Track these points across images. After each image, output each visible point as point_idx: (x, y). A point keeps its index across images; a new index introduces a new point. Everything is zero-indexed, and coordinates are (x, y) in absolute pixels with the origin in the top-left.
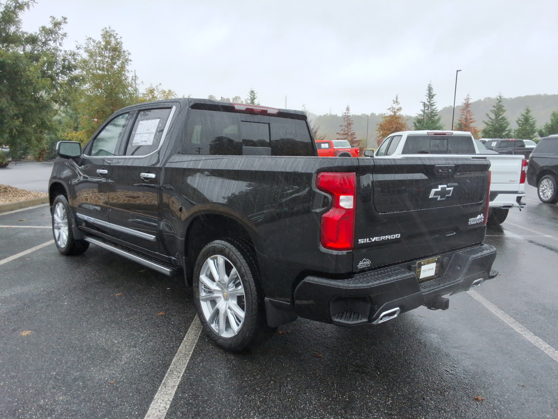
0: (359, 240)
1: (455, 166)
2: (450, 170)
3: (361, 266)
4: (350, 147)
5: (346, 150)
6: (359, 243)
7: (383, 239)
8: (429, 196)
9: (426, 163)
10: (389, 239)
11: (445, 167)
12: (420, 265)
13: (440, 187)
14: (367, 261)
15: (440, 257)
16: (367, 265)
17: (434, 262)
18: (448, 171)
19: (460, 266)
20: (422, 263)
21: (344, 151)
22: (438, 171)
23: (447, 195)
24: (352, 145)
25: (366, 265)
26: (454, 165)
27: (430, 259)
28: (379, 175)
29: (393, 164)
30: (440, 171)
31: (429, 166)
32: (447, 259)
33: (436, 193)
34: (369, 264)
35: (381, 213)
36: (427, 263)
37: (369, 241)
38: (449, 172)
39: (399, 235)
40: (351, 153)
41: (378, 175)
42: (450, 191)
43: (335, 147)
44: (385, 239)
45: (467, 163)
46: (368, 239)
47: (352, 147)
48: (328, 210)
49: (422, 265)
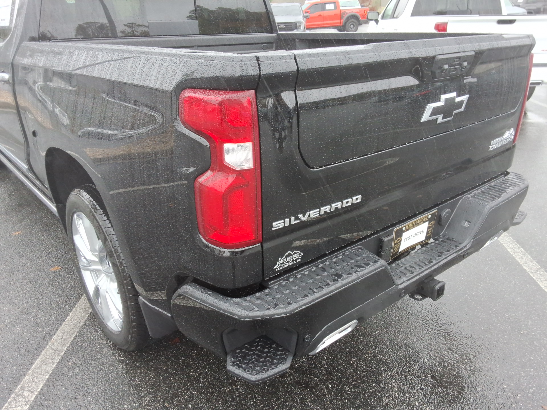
0: (274, 224)
1: (476, 53)
2: (465, 64)
3: (281, 266)
4: (360, 7)
5: (355, 11)
6: (273, 229)
7: (325, 212)
8: (421, 118)
9: (417, 55)
10: (340, 207)
11: (457, 58)
12: (400, 233)
13: (444, 97)
14: (295, 253)
15: (436, 210)
16: (296, 260)
17: (424, 222)
18: (460, 64)
19: (469, 222)
20: (404, 229)
21: (352, 12)
22: (441, 68)
23: (455, 112)
24: (362, 5)
25: (293, 261)
26: (473, 53)
27: (419, 218)
28: (313, 90)
29: (344, 63)
30: (446, 67)
31: (425, 59)
32: (447, 213)
33: (436, 112)
34: (298, 259)
35: (320, 167)
36: (414, 225)
37: (295, 220)
38: (462, 68)
39: (360, 197)
40: (360, 15)
41: (309, 91)
42: (462, 102)
43: (341, 8)
44: (330, 210)
45: (497, 46)
46: (293, 218)
47: (362, 6)
48: (203, 172)
49: (404, 232)
